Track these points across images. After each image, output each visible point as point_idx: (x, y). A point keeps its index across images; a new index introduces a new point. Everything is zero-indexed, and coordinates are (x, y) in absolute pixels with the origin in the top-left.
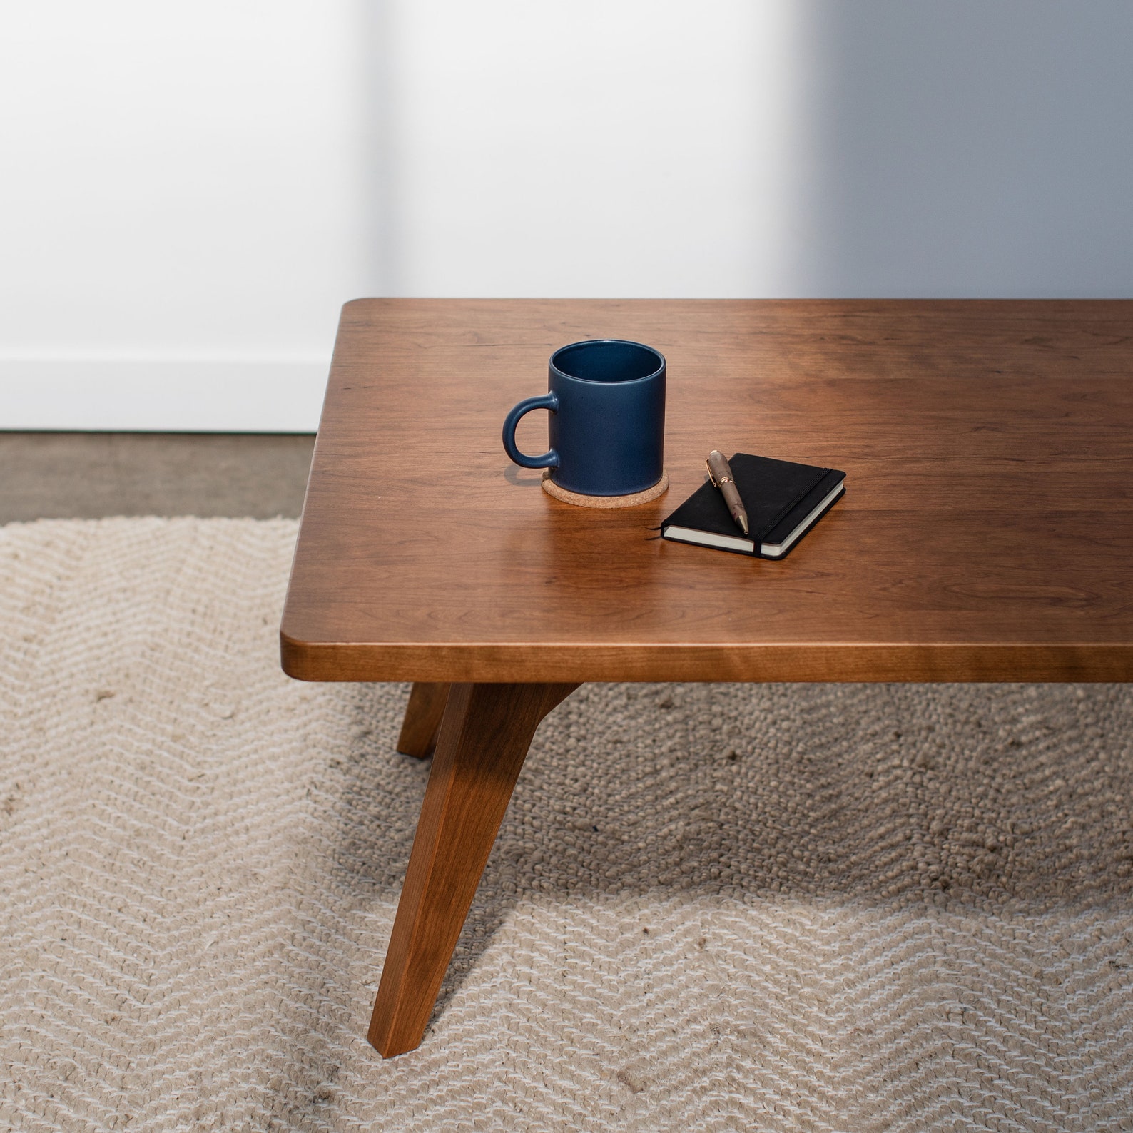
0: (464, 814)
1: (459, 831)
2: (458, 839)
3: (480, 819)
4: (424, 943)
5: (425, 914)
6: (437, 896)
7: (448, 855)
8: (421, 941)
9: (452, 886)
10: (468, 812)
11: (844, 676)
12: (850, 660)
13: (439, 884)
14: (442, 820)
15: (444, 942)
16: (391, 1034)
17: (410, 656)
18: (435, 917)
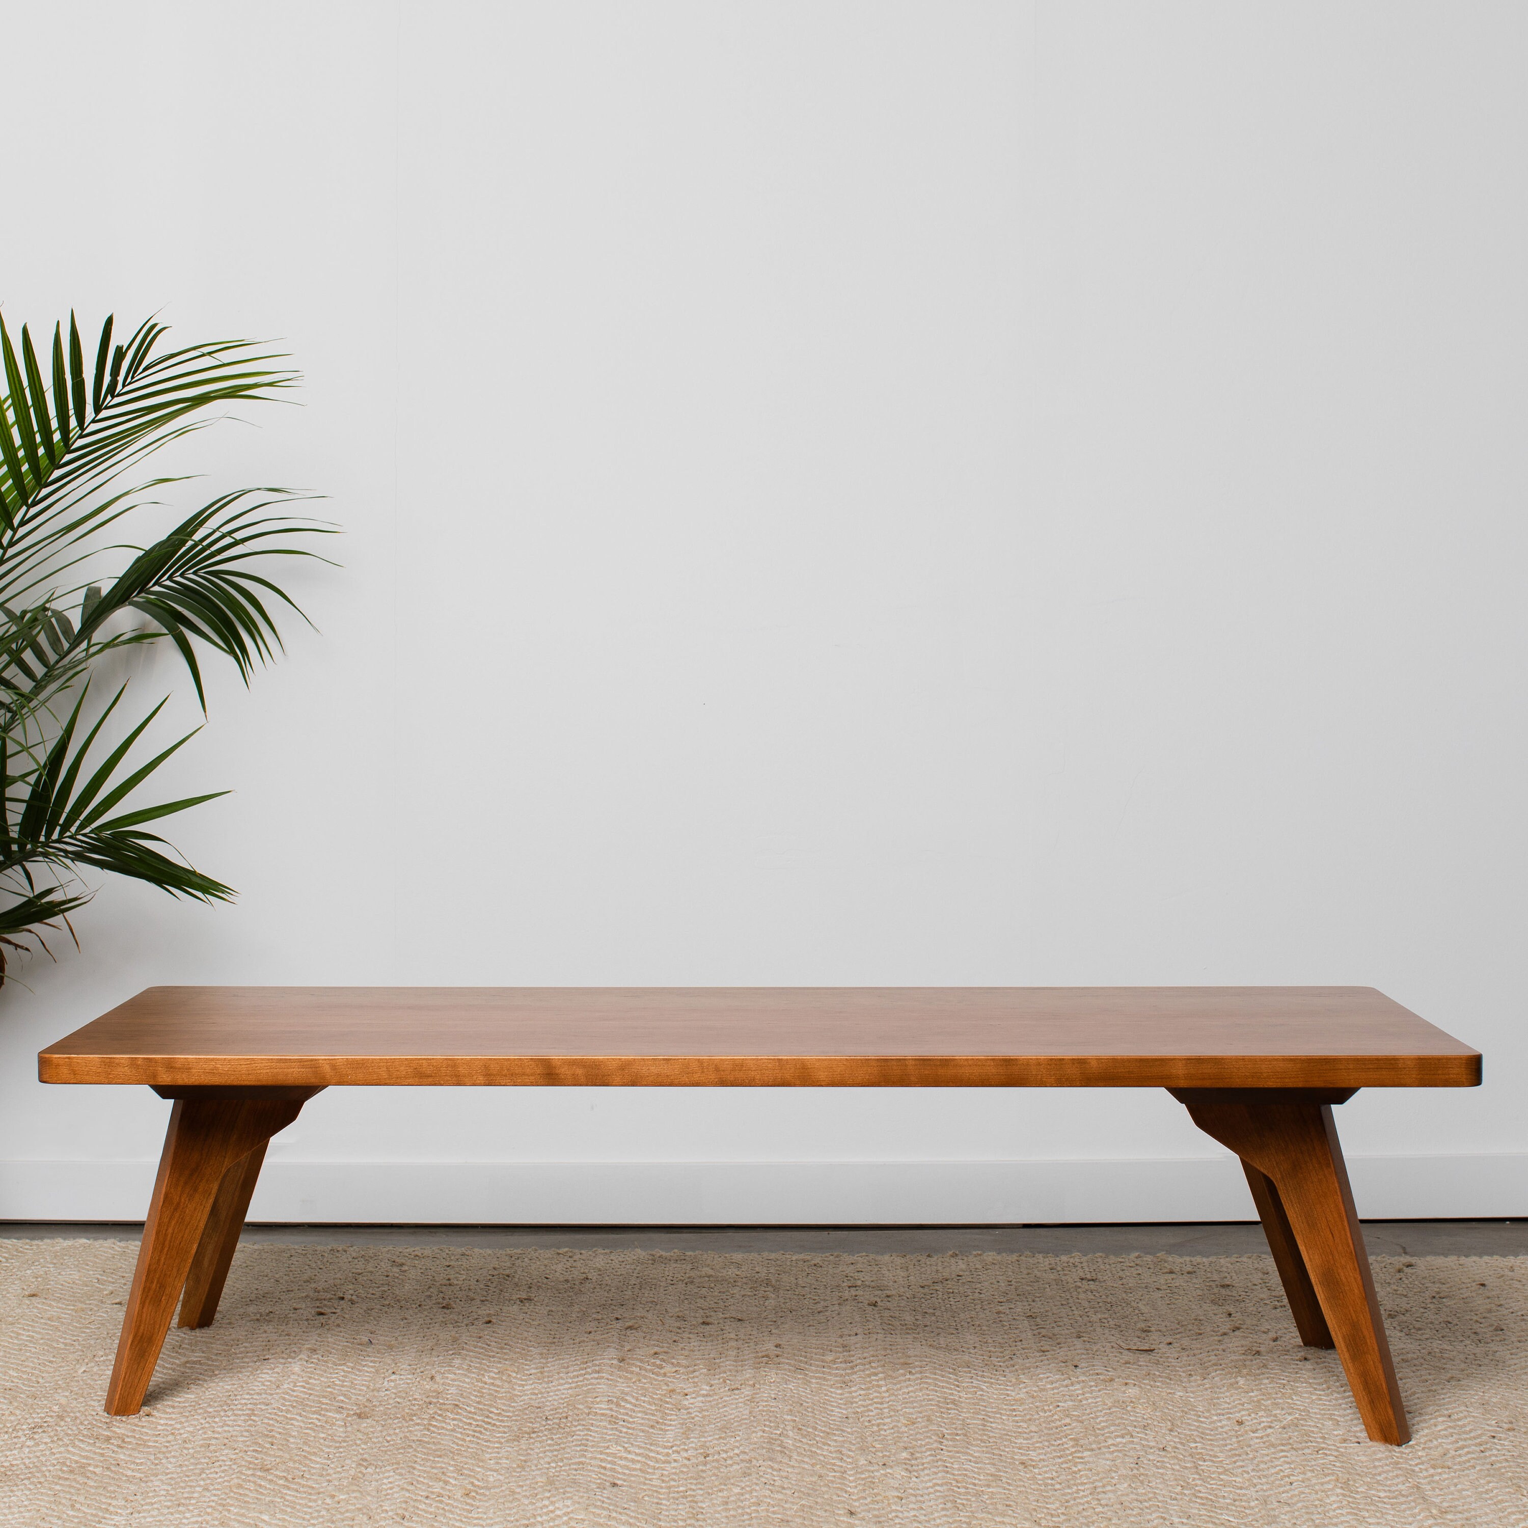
0: (170, 1230)
1: (167, 1243)
2: (166, 1249)
3: (183, 1237)
4: (142, 1328)
5: (143, 1303)
6: (152, 1292)
7: (159, 1260)
8: (140, 1326)
9: (162, 1286)
10: (174, 1230)
11: (398, 1081)
12: (402, 1068)
13: (152, 1282)
14: (154, 1232)
15: (156, 1330)
16: (117, 1397)
17: (118, 1064)
18: (150, 1308)
